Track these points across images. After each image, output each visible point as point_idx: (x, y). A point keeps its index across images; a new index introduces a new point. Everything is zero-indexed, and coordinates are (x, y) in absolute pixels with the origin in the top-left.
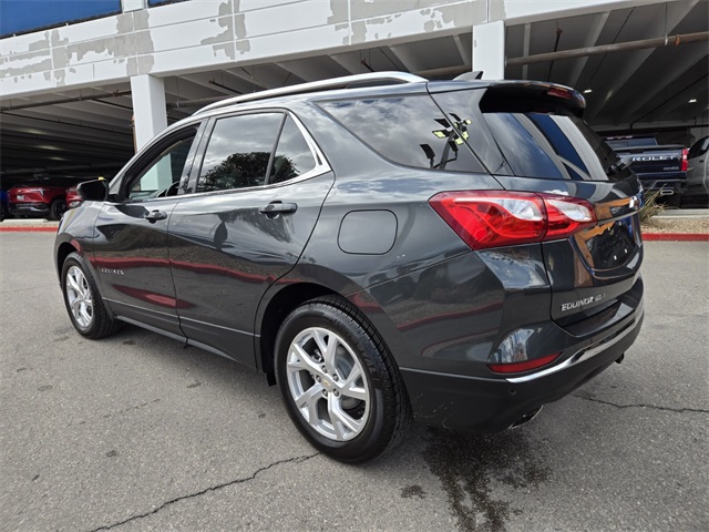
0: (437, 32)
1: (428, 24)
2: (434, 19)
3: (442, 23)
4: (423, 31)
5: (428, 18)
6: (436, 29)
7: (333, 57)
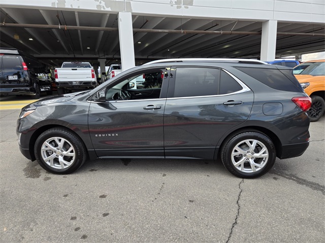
0: (102, 11)
1: (98, 6)
2: (101, 5)
3: (105, 7)
4: (96, 9)
5: (98, 3)
6: (102, 9)
7: (41, 11)
